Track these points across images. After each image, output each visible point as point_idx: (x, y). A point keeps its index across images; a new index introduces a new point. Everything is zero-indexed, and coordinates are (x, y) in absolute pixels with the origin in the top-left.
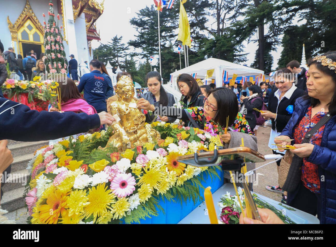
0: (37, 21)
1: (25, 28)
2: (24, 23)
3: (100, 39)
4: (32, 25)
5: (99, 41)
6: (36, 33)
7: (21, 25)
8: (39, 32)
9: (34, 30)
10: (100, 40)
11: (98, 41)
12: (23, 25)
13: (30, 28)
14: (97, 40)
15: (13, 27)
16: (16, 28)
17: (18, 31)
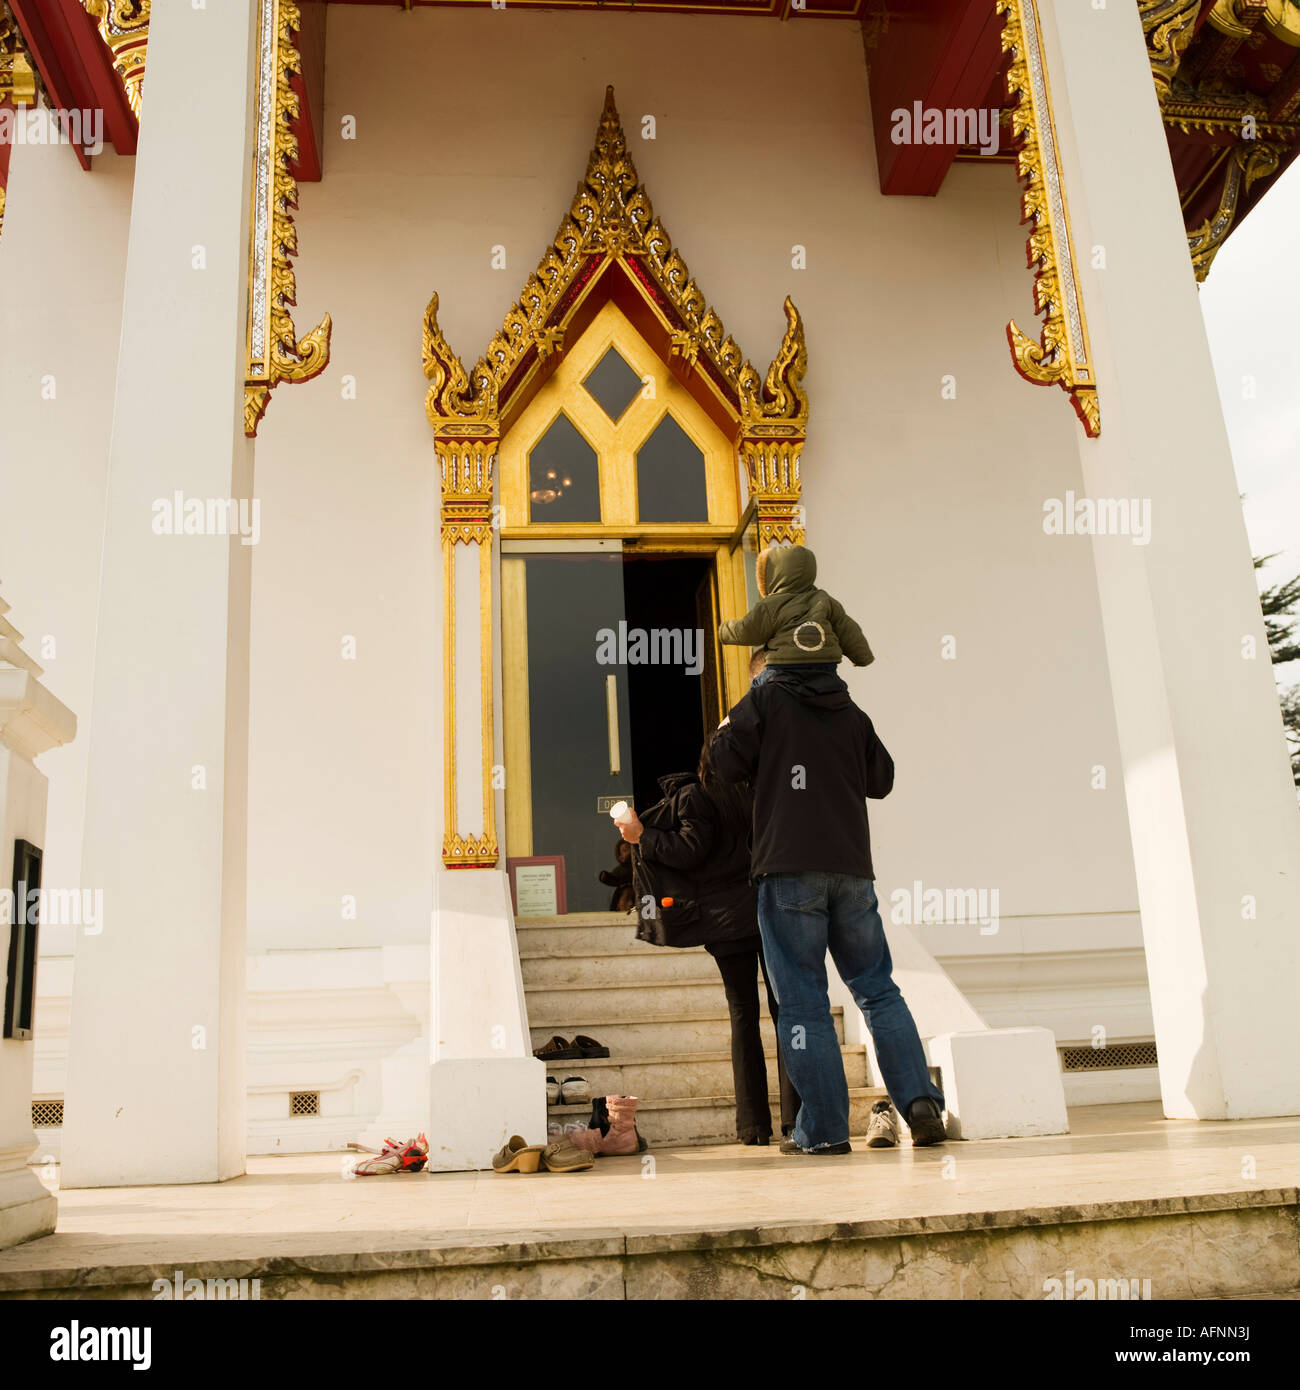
0: (681, 298)
1: (570, 396)
2: (566, 344)
4: (640, 359)
6: (667, 427)
7: (539, 369)
8: (694, 425)
12: (552, 368)
13: (613, 385)
15: (470, 395)
16: (488, 398)
17: (507, 427)
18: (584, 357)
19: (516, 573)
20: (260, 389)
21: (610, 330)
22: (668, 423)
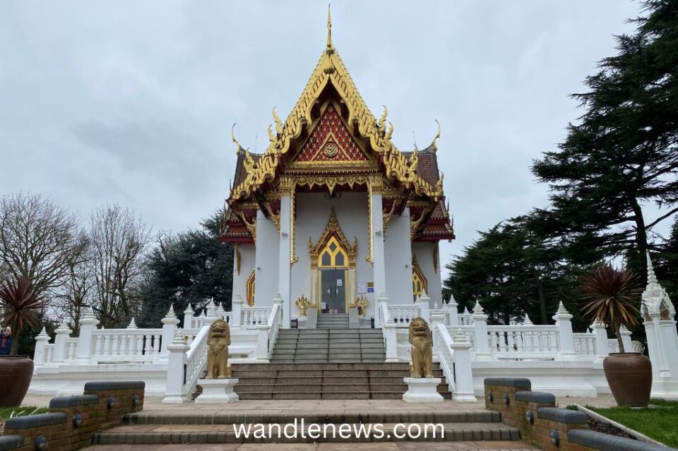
0: (341, 237)
1: (327, 249)
2: (327, 242)
3: (454, 237)
4: (336, 243)
5: (452, 240)
6: (340, 253)
7: (323, 246)
8: (343, 252)
9: (339, 249)
10: (454, 239)
11: (450, 241)
12: (325, 246)
13: (333, 247)
14: (447, 240)
15: (315, 250)
16: (317, 251)
17: (319, 254)
18: (329, 243)
19: (320, 272)
20: (291, 264)
21: (333, 239)
22: (340, 252)
